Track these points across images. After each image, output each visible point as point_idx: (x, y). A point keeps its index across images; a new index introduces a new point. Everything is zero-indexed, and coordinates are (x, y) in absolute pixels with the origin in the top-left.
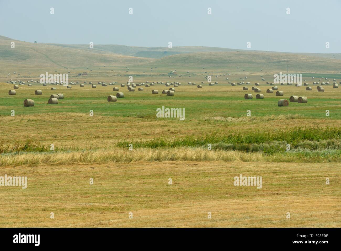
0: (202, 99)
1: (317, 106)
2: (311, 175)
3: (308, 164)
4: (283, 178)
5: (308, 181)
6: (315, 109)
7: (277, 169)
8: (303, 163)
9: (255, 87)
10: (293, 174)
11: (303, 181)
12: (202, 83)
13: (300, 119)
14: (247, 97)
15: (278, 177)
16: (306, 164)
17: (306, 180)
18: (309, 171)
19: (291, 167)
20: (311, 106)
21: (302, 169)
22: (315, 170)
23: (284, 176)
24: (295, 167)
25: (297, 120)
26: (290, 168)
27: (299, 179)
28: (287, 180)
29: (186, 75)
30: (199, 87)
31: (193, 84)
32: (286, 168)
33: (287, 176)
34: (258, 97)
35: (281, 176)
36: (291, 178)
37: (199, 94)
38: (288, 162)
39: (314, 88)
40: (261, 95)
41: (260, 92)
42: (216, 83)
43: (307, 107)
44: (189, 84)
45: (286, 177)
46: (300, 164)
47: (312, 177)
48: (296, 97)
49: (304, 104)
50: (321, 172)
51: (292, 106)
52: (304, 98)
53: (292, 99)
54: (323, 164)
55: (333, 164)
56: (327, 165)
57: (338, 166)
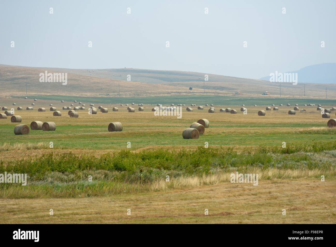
1: (70, 134)
2: (63, 213)
3: (58, 199)
4: (23, 218)
5: (59, 220)
6: (67, 138)
8: (51, 199)
10: (38, 212)
11: (52, 221)
13: (46, 150)
16: (56, 199)
17: (56, 220)
18: (61, 208)
19: (35, 204)
20: (61, 134)
21: (51, 205)
22: (69, 206)
23: (25, 216)
24: (41, 203)
25: (43, 150)
26: (33, 206)
27: (47, 218)
28: (29, 220)
32: (27, 205)
33: (29, 215)
36: (35, 218)
38: (31, 197)
39: (65, 114)
43: (56, 135)
45: (28, 217)
46: (48, 200)
47: (64, 215)
48: (40, 123)
49: (50, 131)
50: (78, 209)
51: (33, 134)
52: (51, 124)
53: (34, 126)
54: (80, 200)
55: (93, 199)
56: (86, 201)
57: (100, 201)
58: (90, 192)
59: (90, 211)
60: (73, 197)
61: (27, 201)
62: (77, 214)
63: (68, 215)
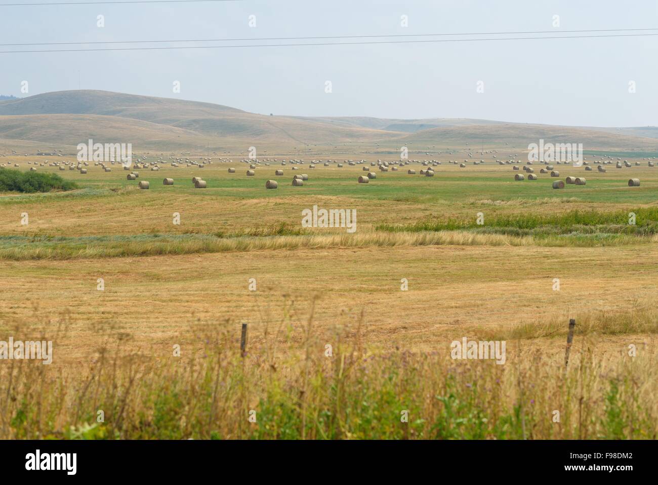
0: (466, 180)
7: (549, 253)
9: (527, 166)
12: (465, 161)
13: (576, 203)
14: (517, 178)
15: (549, 261)
16: (578, 248)
29: (447, 152)
30: (462, 166)
31: (455, 163)
33: (559, 260)
34: (530, 178)
35: (552, 261)
37: (462, 175)
39: (595, 168)
40: (534, 175)
41: (532, 172)
42: (481, 162)
43: (585, 189)
44: (450, 162)
46: (572, 248)
47: (584, 261)
48: (573, 178)
49: (582, 186)
50: (594, 256)
51: (568, 188)
52: (582, 179)
53: (568, 180)
54: (596, 249)
55: (606, 249)
56: (600, 250)
57: (611, 250)
58: (605, 243)
59: (603, 258)
60: (592, 246)
61: (558, 249)
62: (593, 260)
63: (587, 260)
